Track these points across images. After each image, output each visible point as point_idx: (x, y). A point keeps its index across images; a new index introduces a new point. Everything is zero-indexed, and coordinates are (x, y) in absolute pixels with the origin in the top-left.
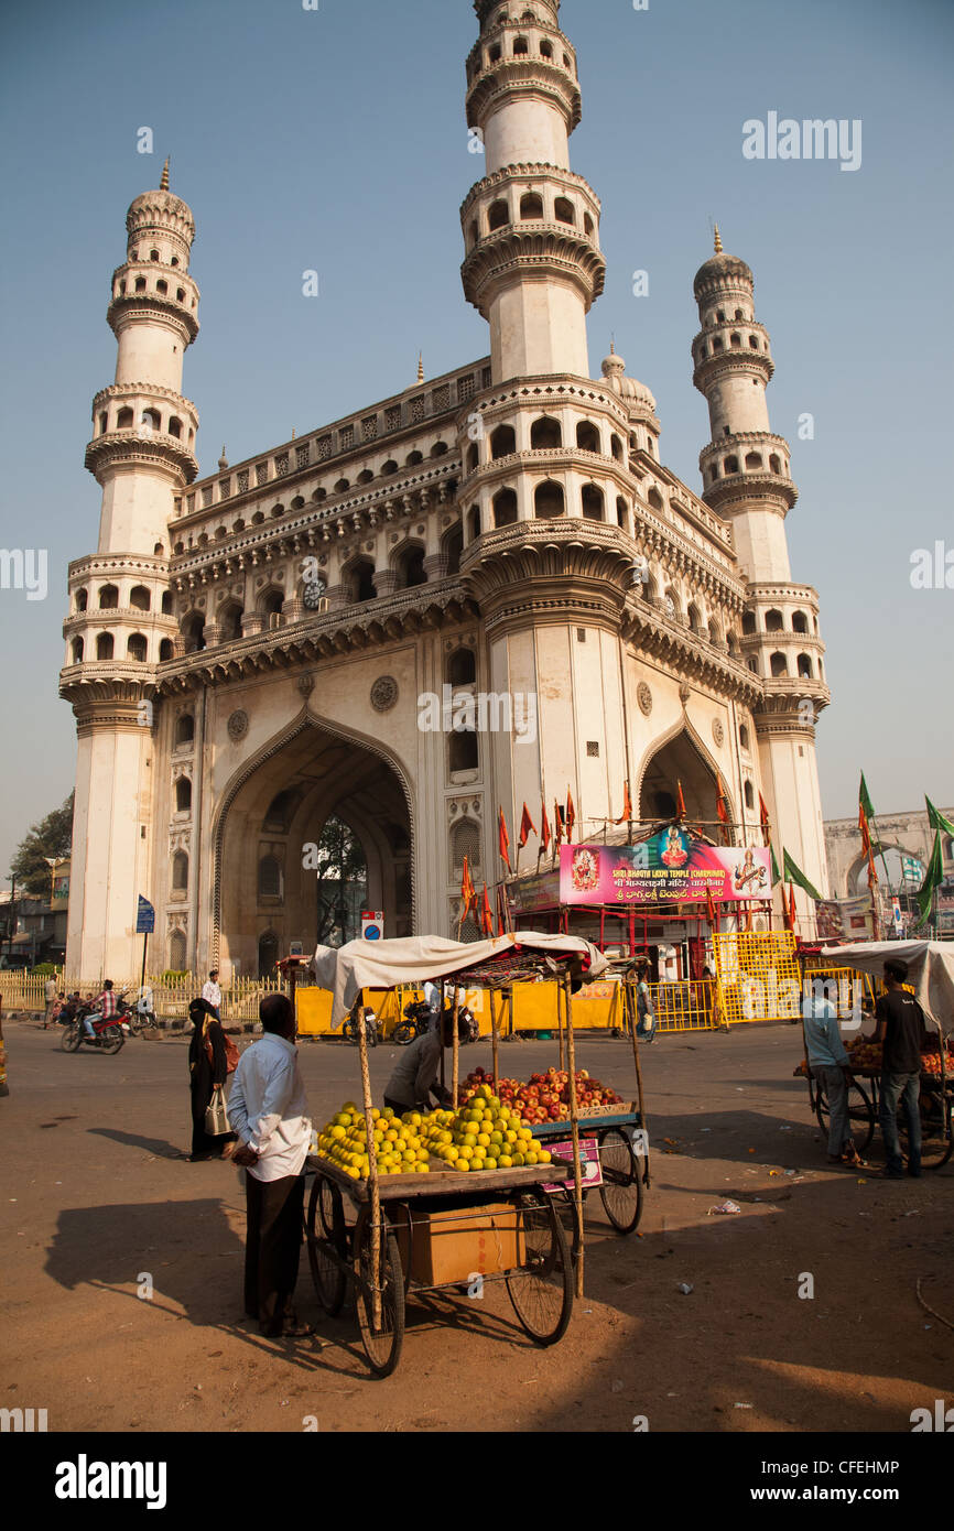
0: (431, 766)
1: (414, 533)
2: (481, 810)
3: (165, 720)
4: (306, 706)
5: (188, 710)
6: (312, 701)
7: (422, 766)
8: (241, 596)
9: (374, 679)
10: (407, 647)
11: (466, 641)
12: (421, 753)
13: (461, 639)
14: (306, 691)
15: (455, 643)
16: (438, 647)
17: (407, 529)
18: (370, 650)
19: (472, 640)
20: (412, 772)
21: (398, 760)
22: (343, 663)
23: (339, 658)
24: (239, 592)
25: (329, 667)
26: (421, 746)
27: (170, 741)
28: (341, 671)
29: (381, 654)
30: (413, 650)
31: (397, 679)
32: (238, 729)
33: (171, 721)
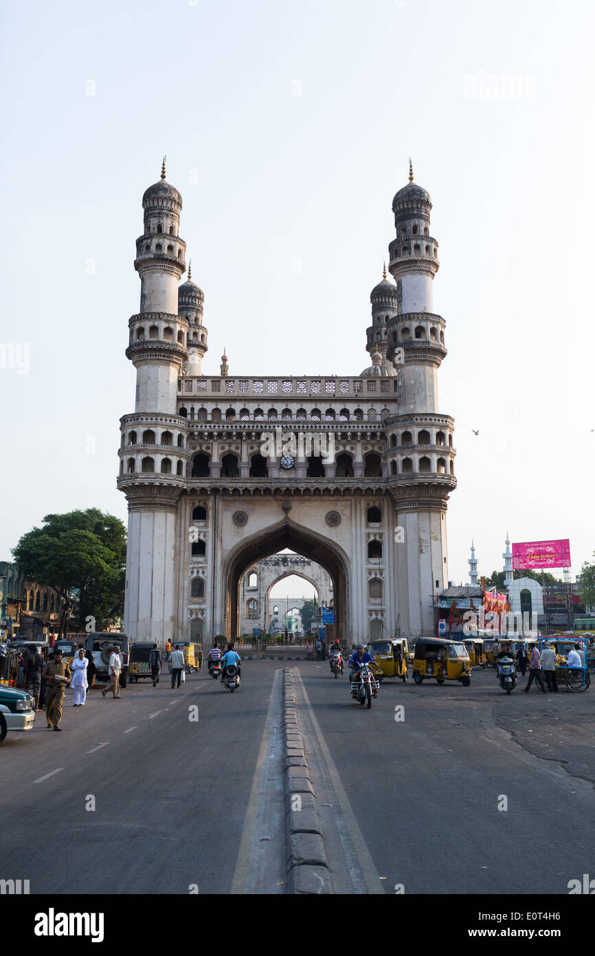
0: (359, 556)
1: (348, 448)
2: (383, 576)
3: (183, 505)
4: (287, 516)
5: (202, 504)
6: (290, 515)
7: (354, 553)
8: (239, 451)
9: (327, 512)
10: (347, 500)
11: (377, 504)
12: (354, 549)
13: (374, 503)
14: (286, 510)
15: (372, 504)
16: (363, 506)
17: (345, 447)
18: (326, 498)
19: (380, 504)
20: (349, 555)
21: (341, 549)
22: (309, 500)
23: (307, 497)
24: (237, 448)
25: (301, 500)
26: (354, 544)
27: (188, 519)
28: (307, 504)
29: (331, 500)
30: (349, 502)
31: (340, 513)
32: (240, 520)
33: (188, 508)
